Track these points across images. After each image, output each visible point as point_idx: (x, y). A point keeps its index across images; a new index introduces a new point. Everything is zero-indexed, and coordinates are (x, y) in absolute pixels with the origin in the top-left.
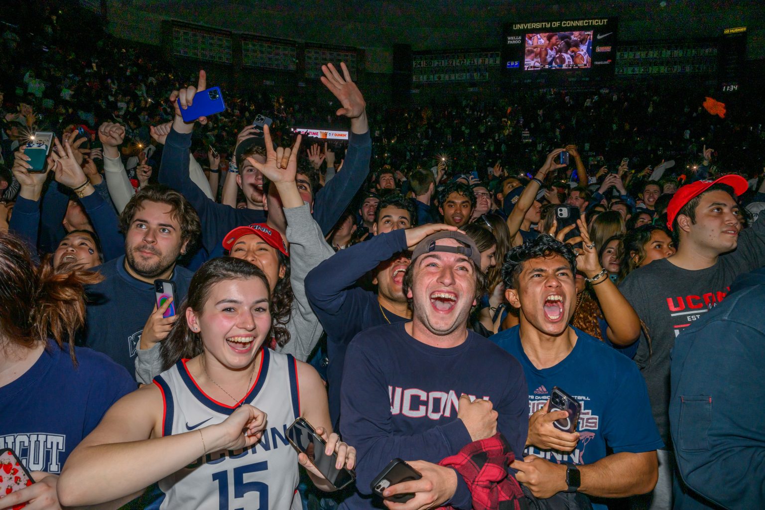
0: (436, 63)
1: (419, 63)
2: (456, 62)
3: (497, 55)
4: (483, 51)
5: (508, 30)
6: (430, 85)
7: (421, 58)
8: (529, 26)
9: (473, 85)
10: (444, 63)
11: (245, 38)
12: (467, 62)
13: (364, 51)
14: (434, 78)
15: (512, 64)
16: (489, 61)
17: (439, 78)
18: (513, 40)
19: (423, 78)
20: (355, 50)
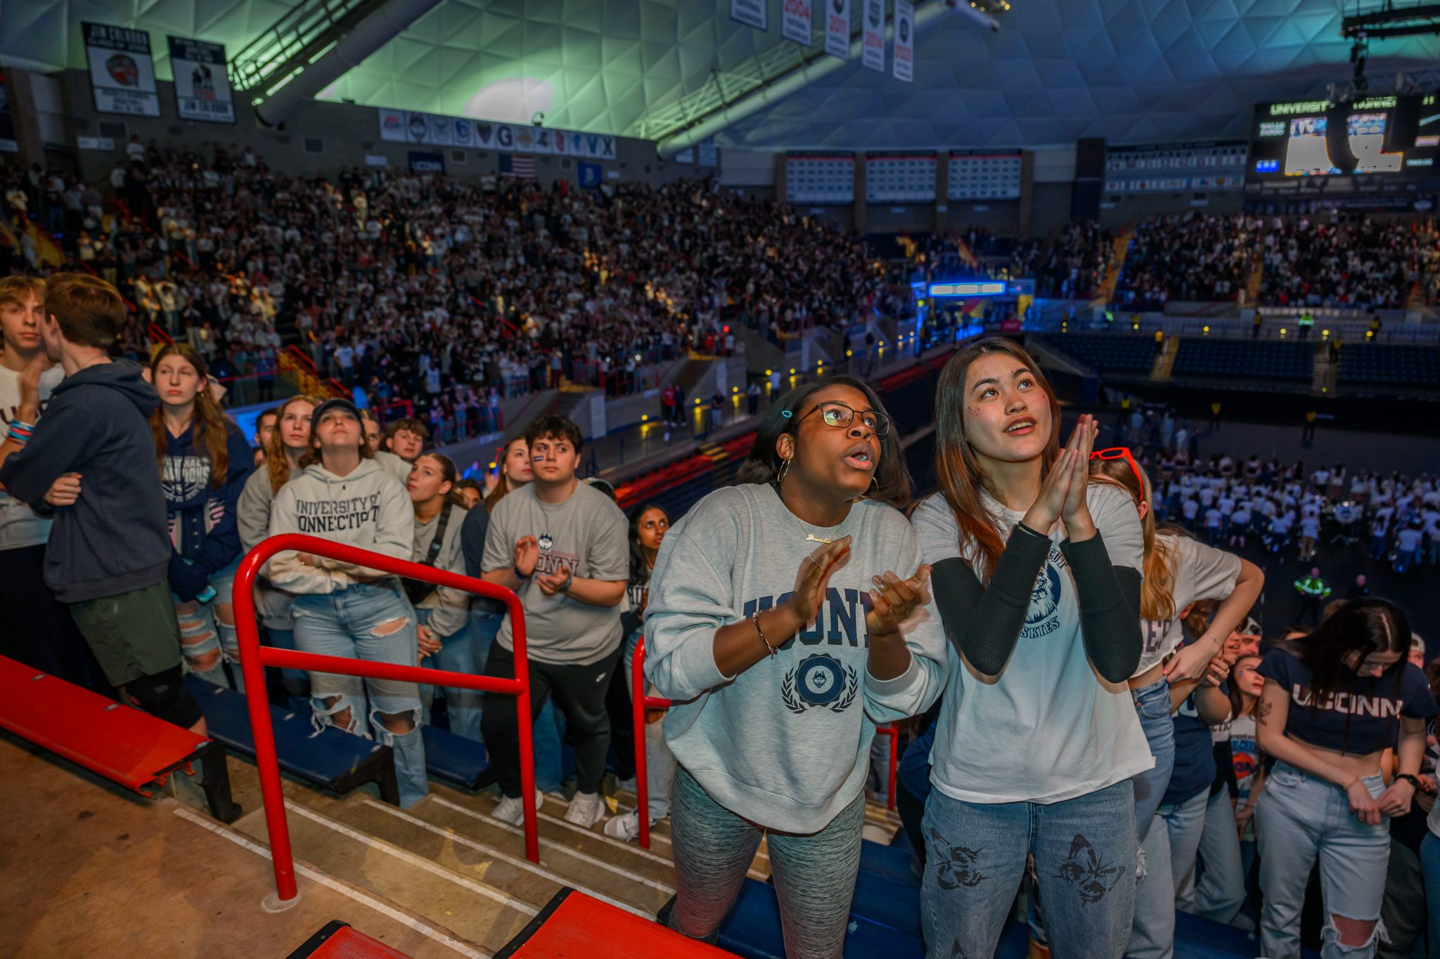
0: (1142, 164)
1: (1115, 165)
2: (1175, 163)
3: (1243, 152)
4: (1222, 146)
5: (1262, 113)
6: (1131, 196)
7: (1120, 157)
8: (1298, 108)
9: (1199, 196)
10: (1156, 164)
11: (871, 156)
12: (1193, 162)
13: (1032, 154)
14: (1135, 186)
15: (1266, 165)
16: (1229, 160)
17: (1143, 185)
18: (1269, 130)
19: (1120, 187)
20: (1020, 153)
